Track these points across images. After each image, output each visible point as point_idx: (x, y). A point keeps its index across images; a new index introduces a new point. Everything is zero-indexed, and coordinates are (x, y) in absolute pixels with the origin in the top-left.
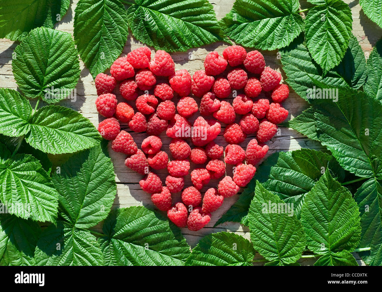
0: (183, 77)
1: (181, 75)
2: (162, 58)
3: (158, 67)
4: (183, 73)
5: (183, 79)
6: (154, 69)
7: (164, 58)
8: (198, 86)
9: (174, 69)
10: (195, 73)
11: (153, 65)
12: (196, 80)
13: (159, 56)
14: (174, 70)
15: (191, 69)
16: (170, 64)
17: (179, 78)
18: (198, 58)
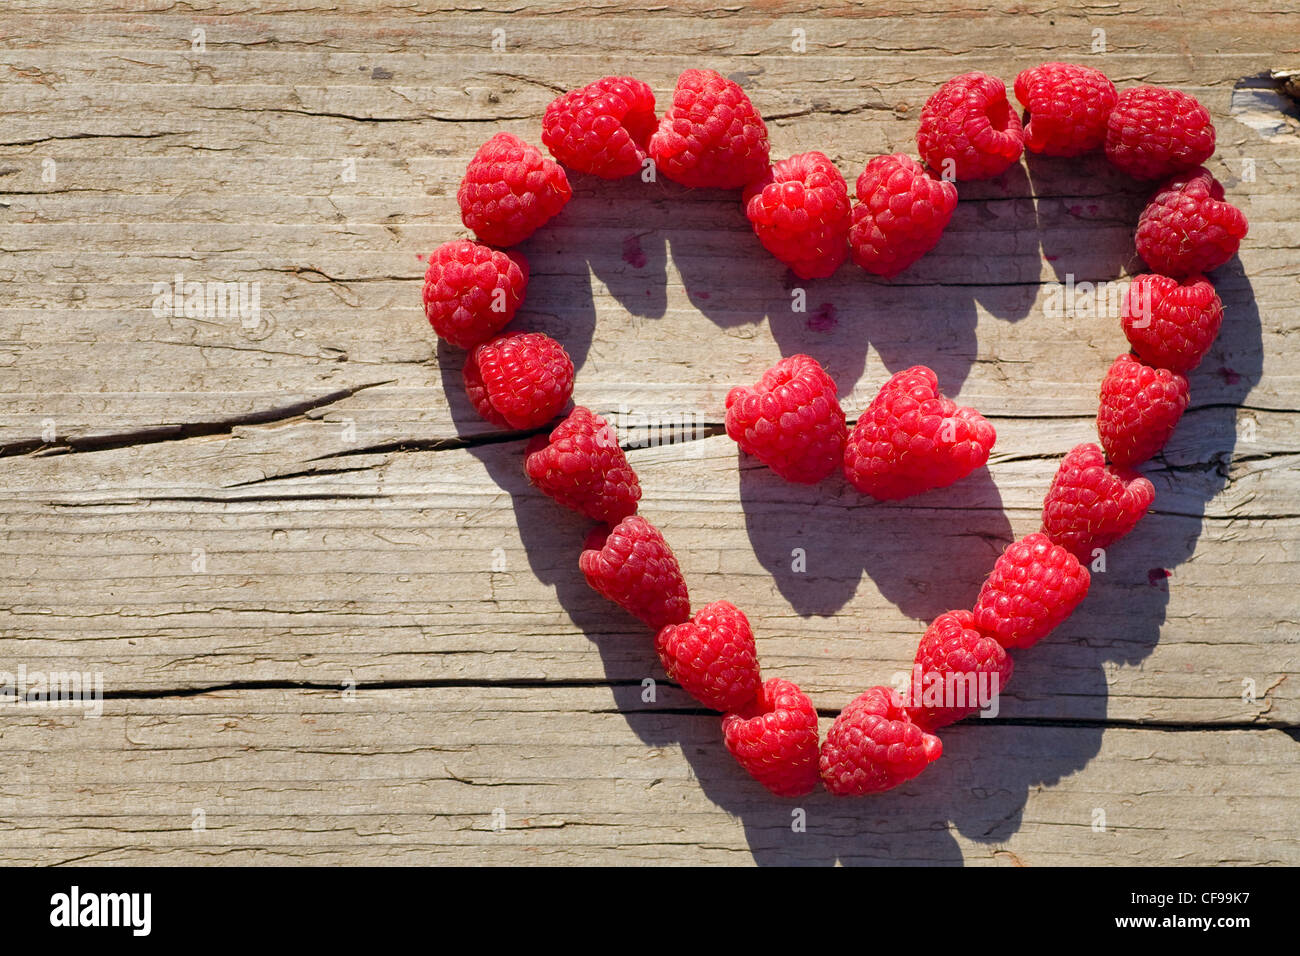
0: (807, 184)
1: (802, 177)
2: (704, 103)
3: (690, 147)
4: (810, 165)
5: (809, 195)
6: (672, 161)
7: (716, 102)
8: (882, 226)
9: (763, 155)
10: (870, 167)
11: (666, 141)
12: (876, 200)
13: (692, 99)
14: (766, 156)
15: (845, 154)
16: (745, 129)
17: (791, 189)
18: (877, 100)
